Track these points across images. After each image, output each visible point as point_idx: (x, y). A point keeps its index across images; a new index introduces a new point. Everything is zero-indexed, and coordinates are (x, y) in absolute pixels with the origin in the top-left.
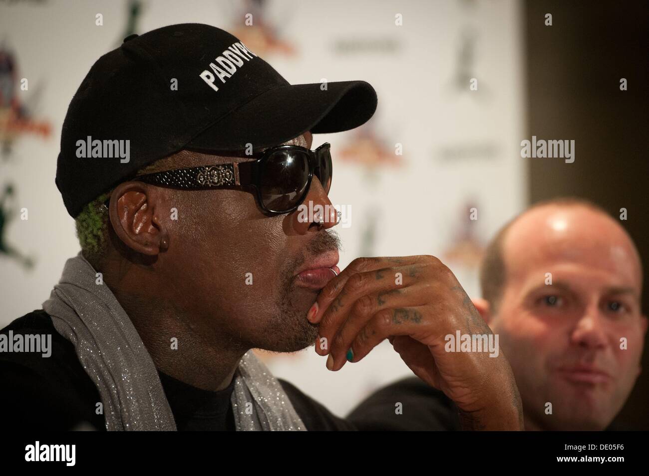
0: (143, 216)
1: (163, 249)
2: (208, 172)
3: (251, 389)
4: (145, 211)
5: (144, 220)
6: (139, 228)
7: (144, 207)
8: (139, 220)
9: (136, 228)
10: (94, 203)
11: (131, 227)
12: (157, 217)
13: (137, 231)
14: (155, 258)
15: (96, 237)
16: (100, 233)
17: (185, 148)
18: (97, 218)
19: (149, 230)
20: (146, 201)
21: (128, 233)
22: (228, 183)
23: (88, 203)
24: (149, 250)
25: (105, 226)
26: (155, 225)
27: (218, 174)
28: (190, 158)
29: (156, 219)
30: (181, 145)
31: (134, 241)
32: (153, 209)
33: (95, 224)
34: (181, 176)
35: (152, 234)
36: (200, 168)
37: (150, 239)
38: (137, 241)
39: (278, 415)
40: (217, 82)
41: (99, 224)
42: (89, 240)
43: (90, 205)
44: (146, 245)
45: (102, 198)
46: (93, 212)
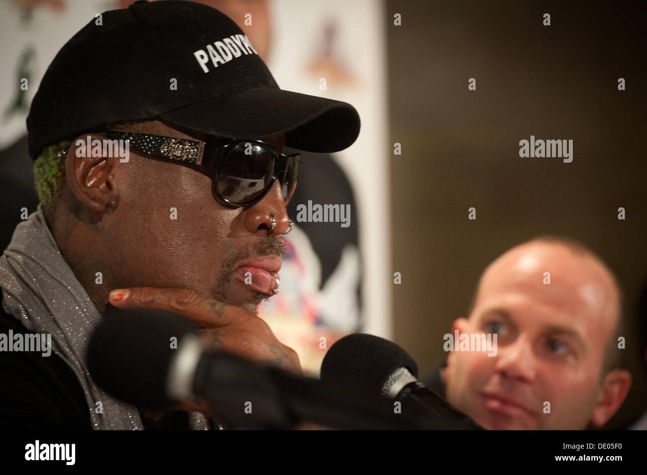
0: (99, 171)
1: (109, 208)
2: (174, 144)
4: (103, 168)
5: (99, 175)
6: (92, 182)
7: (102, 164)
8: (94, 175)
9: (89, 182)
10: (55, 147)
11: (84, 178)
12: (114, 176)
13: (89, 185)
15: (50, 185)
16: (54, 181)
17: (158, 118)
18: (53, 163)
19: (101, 187)
20: (106, 159)
21: (79, 182)
22: (189, 161)
23: (49, 146)
24: (95, 205)
25: (60, 174)
26: (108, 183)
27: (183, 149)
28: (162, 129)
29: (111, 177)
30: (155, 113)
31: (84, 193)
33: (50, 171)
34: (147, 142)
35: (102, 192)
36: (167, 138)
37: (99, 195)
38: (86, 193)
40: (209, 64)
41: (55, 171)
43: (50, 149)
44: (94, 199)
45: (63, 144)
46: (51, 158)
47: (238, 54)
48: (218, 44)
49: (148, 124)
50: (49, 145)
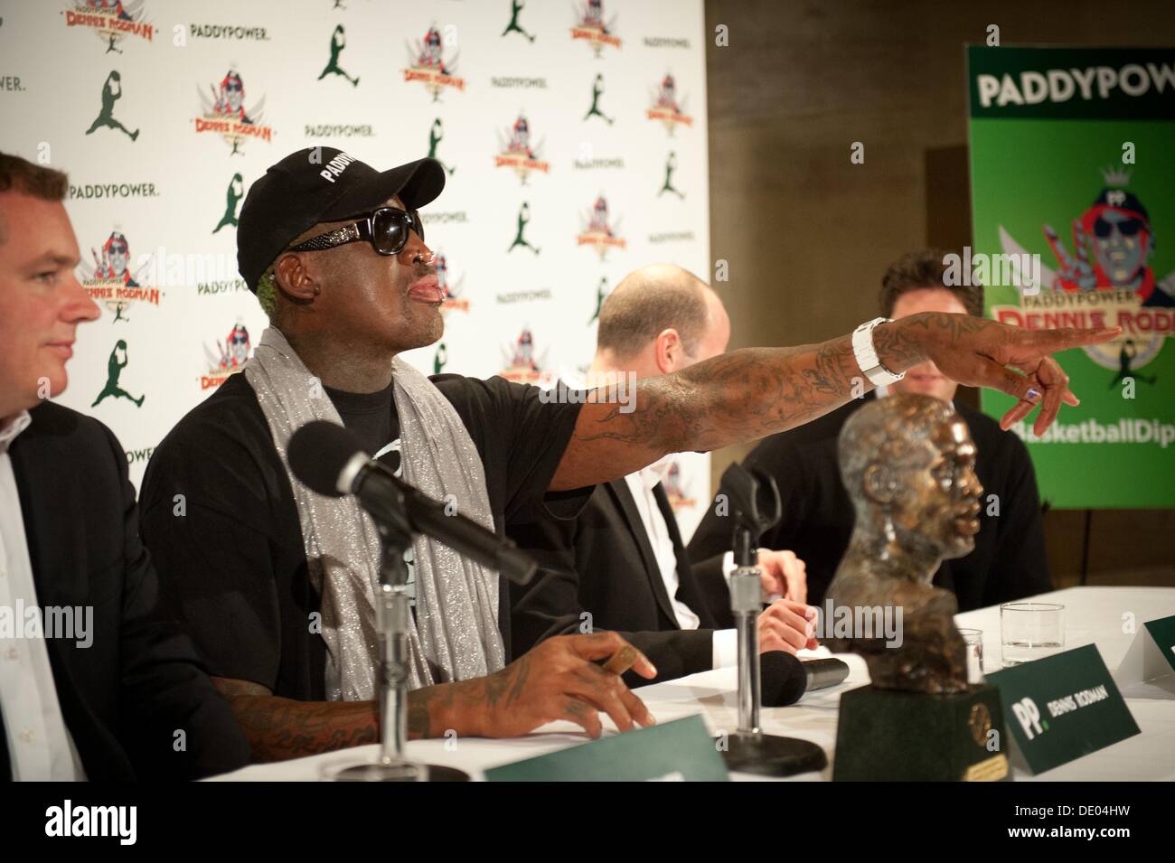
0: (299, 275)
1: (316, 294)
2: (337, 233)
3: (404, 388)
4: (300, 271)
5: (300, 277)
6: (298, 283)
7: (298, 269)
8: (297, 278)
9: (296, 283)
10: (265, 275)
11: (292, 282)
13: (298, 285)
14: (312, 300)
15: (271, 300)
16: (273, 296)
17: (319, 222)
18: (269, 286)
19: (306, 283)
20: (299, 265)
21: (292, 288)
22: (351, 239)
23: (261, 276)
24: (308, 295)
25: (276, 289)
26: (308, 279)
27: (343, 234)
28: (323, 228)
29: (308, 275)
30: (315, 220)
31: (296, 291)
32: (305, 269)
33: (269, 291)
34: (320, 242)
35: (308, 286)
36: (331, 232)
37: (307, 289)
38: (298, 291)
39: (424, 400)
40: (333, 176)
41: (272, 290)
42: (268, 305)
43: (263, 277)
44: (304, 292)
45: (269, 270)
46: (266, 283)
47: (347, 163)
48: (332, 163)
49: (315, 229)
50: (259, 277)
